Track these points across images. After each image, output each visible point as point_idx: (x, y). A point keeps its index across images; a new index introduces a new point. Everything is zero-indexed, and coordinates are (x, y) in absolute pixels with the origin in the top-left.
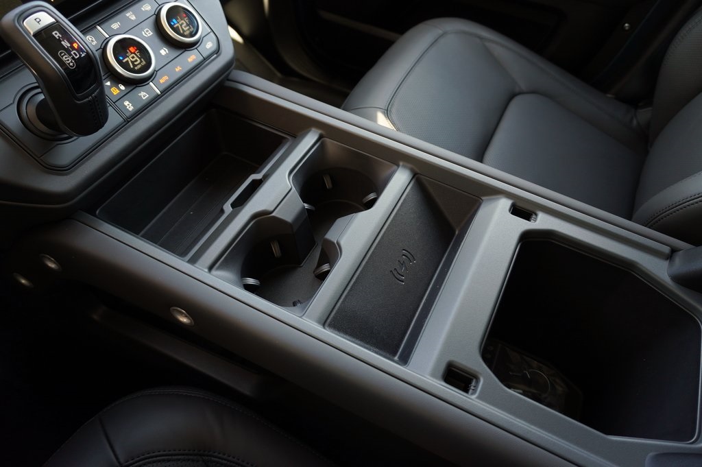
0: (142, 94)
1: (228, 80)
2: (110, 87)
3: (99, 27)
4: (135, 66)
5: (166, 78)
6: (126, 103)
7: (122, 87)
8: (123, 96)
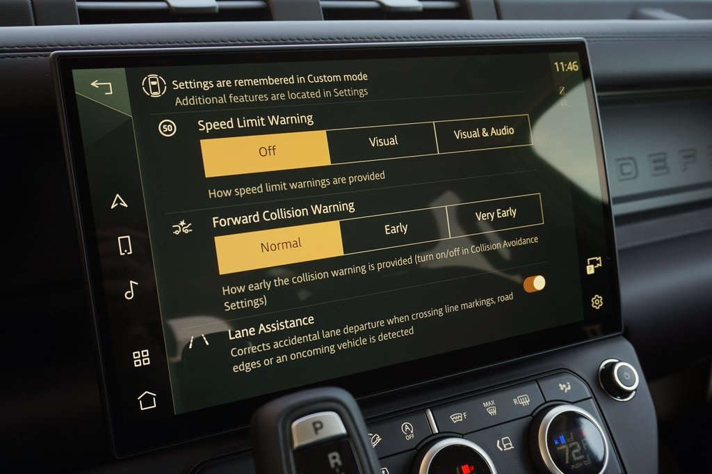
3: (429, 412)
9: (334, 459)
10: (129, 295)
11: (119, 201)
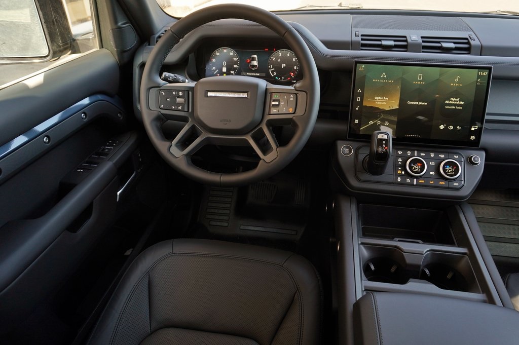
0: (408, 180)
1: (460, 205)
2: (399, 170)
3: (416, 152)
4: (414, 169)
5: (423, 181)
6: (399, 178)
7: (403, 173)
8: (401, 175)
9: (384, 142)
10: (357, 109)
11: (359, 91)
